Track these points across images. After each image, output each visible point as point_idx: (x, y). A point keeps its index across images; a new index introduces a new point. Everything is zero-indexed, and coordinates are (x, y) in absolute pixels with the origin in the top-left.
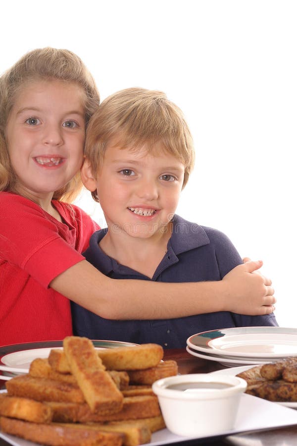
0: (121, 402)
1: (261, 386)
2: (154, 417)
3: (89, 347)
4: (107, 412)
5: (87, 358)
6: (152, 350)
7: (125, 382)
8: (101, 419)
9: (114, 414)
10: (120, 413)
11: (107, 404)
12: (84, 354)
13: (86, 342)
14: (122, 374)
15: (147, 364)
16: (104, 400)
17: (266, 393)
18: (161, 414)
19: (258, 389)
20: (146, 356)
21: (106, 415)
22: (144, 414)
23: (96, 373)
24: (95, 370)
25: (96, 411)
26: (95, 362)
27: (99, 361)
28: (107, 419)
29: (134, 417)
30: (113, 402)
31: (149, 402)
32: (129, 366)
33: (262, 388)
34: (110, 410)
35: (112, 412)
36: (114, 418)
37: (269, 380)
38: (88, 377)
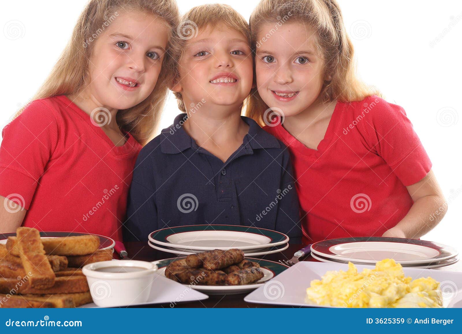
0: (53, 279)
1: (183, 272)
2: (83, 292)
3: (35, 235)
4: (42, 286)
5: (32, 244)
6: (91, 240)
7: (65, 264)
8: (38, 292)
9: (48, 289)
10: (53, 287)
11: (41, 280)
12: (30, 241)
13: (34, 232)
14: (62, 258)
15: (86, 251)
16: (40, 277)
17: (187, 278)
18: (88, 291)
19: (181, 274)
20: (86, 245)
21: (41, 289)
22: (74, 290)
23: (37, 256)
24: (37, 254)
25: (33, 286)
26: (38, 248)
27: (42, 246)
28: (43, 292)
29: (66, 292)
30: (46, 279)
31: (78, 280)
32: (71, 252)
33: (183, 274)
34: (45, 285)
35: (46, 287)
36: (49, 292)
37: (192, 268)
38: (30, 259)
